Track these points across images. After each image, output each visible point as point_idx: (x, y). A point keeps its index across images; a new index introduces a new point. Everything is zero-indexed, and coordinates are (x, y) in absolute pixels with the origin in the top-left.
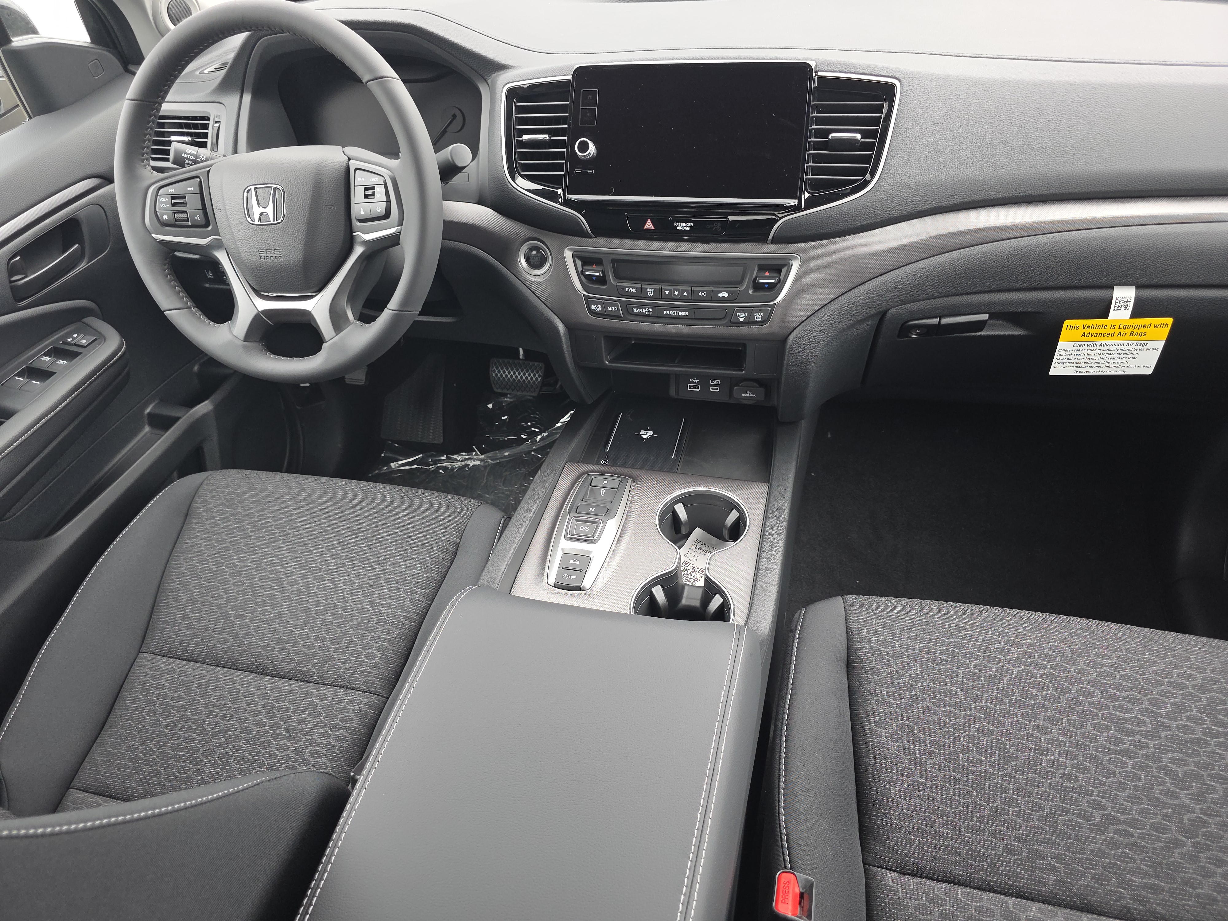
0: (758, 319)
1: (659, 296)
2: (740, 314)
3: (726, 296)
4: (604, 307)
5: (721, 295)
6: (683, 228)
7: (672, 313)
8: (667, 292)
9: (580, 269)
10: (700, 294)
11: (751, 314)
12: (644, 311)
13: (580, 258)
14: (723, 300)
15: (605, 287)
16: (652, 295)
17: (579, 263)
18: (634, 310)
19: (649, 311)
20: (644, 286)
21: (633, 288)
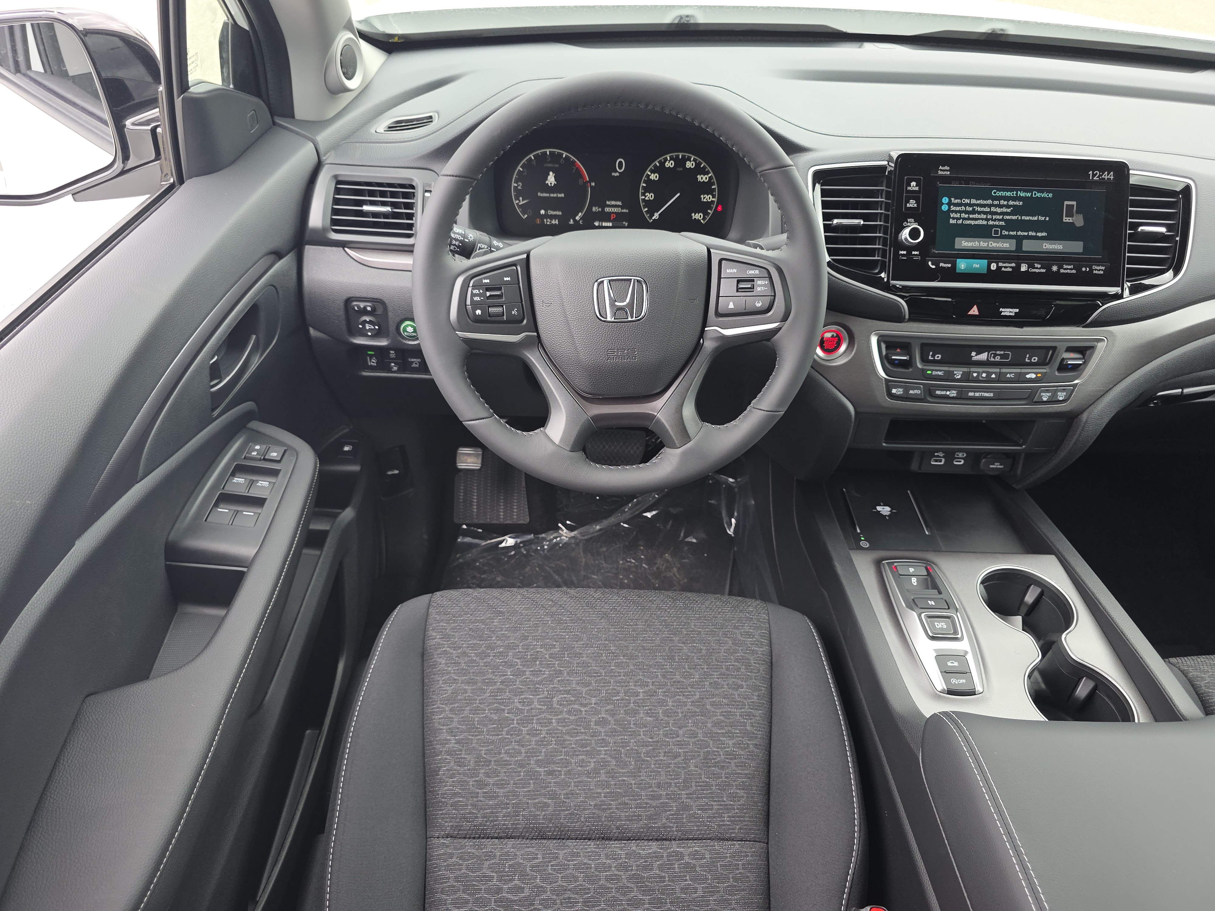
0: (1061, 399)
1: (967, 377)
2: (1044, 394)
3: (1033, 377)
4: (906, 390)
5: (1028, 376)
6: (1008, 314)
7: (977, 394)
8: (975, 375)
9: (884, 353)
10: (1008, 376)
11: (1055, 393)
12: (948, 393)
13: (885, 342)
14: (1031, 381)
15: (911, 370)
16: (959, 377)
17: (883, 346)
18: (938, 392)
19: (953, 393)
20: (951, 369)
21: (940, 371)
